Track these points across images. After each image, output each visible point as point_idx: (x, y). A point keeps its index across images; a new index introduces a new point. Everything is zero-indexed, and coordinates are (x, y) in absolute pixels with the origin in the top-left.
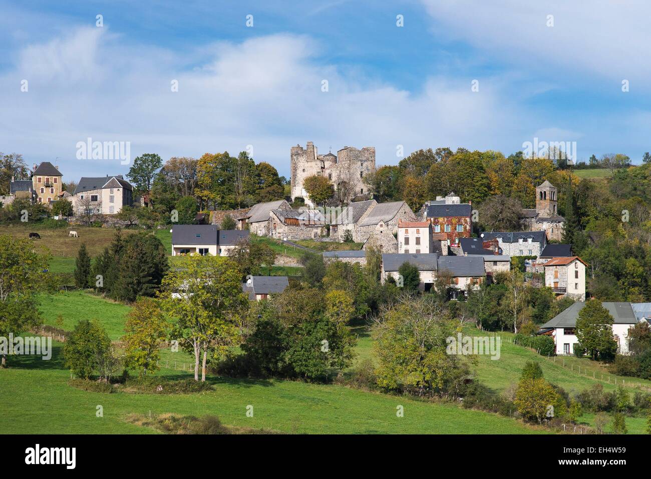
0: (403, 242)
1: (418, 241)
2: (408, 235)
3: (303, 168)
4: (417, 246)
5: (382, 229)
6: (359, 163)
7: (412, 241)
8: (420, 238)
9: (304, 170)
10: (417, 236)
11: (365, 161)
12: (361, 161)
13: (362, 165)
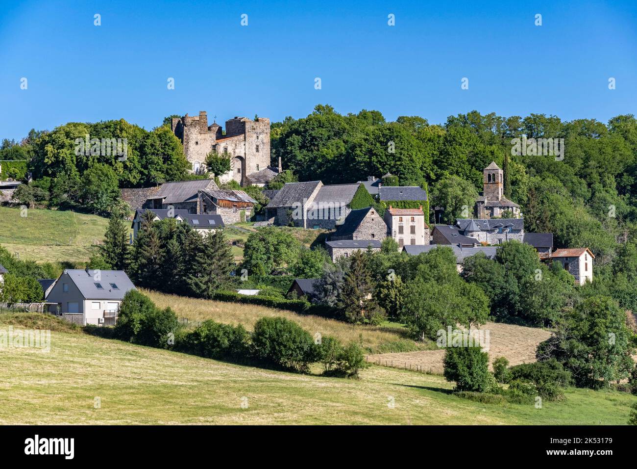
0: (397, 231)
1: (413, 230)
2: (402, 222)
3: (195, 141)
4: (412, 235)
5: (373, 216)
6: (255, 136)
7: (407, 230)
8: (415, 226)
9: (197, 143)
10: (411, 224)
11: (260, 133)
12: (257, 133)
13: (258, 139)
